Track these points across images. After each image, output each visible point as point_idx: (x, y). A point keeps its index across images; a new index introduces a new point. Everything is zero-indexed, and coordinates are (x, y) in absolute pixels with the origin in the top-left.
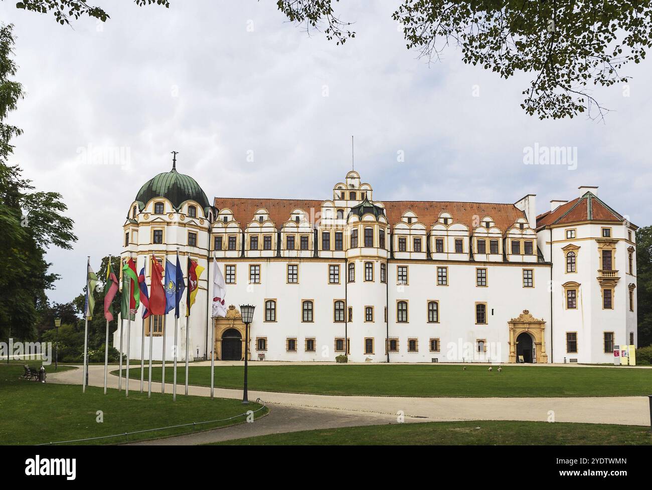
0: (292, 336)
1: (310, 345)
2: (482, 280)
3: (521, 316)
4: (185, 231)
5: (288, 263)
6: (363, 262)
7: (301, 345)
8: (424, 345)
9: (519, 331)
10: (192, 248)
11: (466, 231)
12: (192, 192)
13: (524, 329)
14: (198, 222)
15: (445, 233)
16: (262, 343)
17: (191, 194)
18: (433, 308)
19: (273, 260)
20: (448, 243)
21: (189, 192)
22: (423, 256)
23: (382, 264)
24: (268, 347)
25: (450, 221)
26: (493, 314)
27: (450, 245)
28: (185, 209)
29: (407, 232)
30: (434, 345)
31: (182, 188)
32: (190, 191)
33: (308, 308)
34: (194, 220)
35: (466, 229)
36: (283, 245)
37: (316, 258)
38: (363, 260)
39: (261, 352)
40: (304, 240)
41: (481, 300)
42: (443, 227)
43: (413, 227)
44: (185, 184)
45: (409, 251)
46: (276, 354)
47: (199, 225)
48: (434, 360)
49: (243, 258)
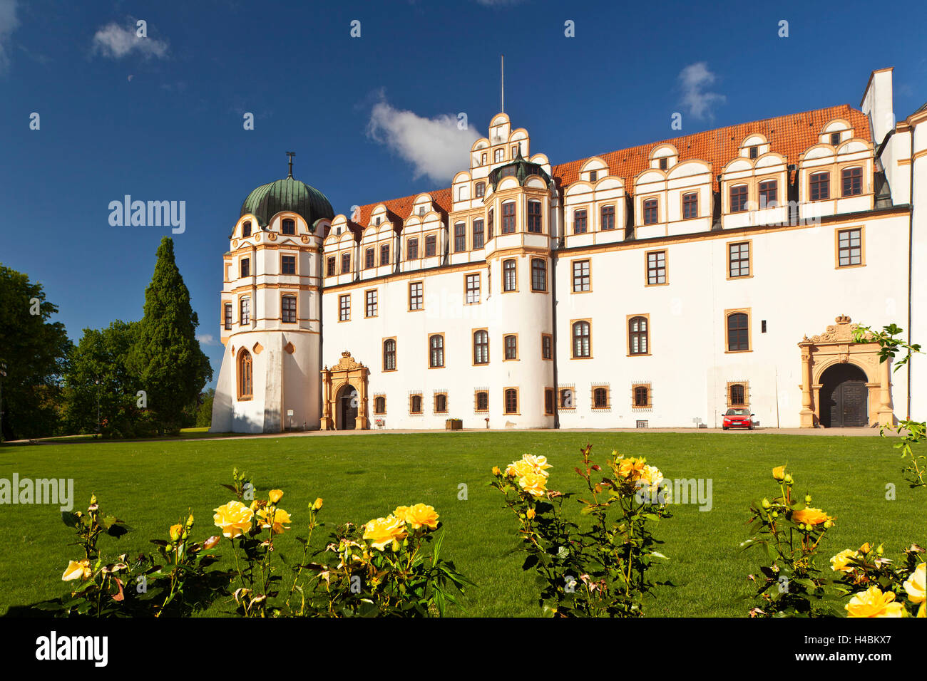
0: (416, 391)
1: (441, 402)
2: (738, 265)
3: (831, 330)
4: (276, 255)
5: (409, 280)
6: (500, 261)
7: (428, 404)
8: (621, 398)
9: (825, 360)
10: (288, 277)
11: (705, 173)
12: (292, 200)
13: (837, 357)
14: (298, 241)
15: (662, 186)
16: (381, 403)
17: (290, 203)
18: (638, 330)
19: (390, 279)
20: (667, 203)
21: (286, 201)
22: (619, 236)
23: (534, 261)
24: (387, 408)
25: (672, 162)
26: (764, 330)
27: (671, 207)
28: (277, 225)
29: (589, 197)
30: (641, 396)
31: (277, 196)
32: (290, 200)
33: (436, 347)
34: (291, 238)
35: (707, 171)
36: (404, 255)
37: (445, 267)
38: (501, 258)
39: (380, 417)
40: (431, 241)
41: (737, 306)
42: (659, 176)
43: (600, 187)
44: (284, 191)
45: (592, 231)
46: (398, 419)
47: (302, 244)
48: (640, 423)
49: (357, 282)
